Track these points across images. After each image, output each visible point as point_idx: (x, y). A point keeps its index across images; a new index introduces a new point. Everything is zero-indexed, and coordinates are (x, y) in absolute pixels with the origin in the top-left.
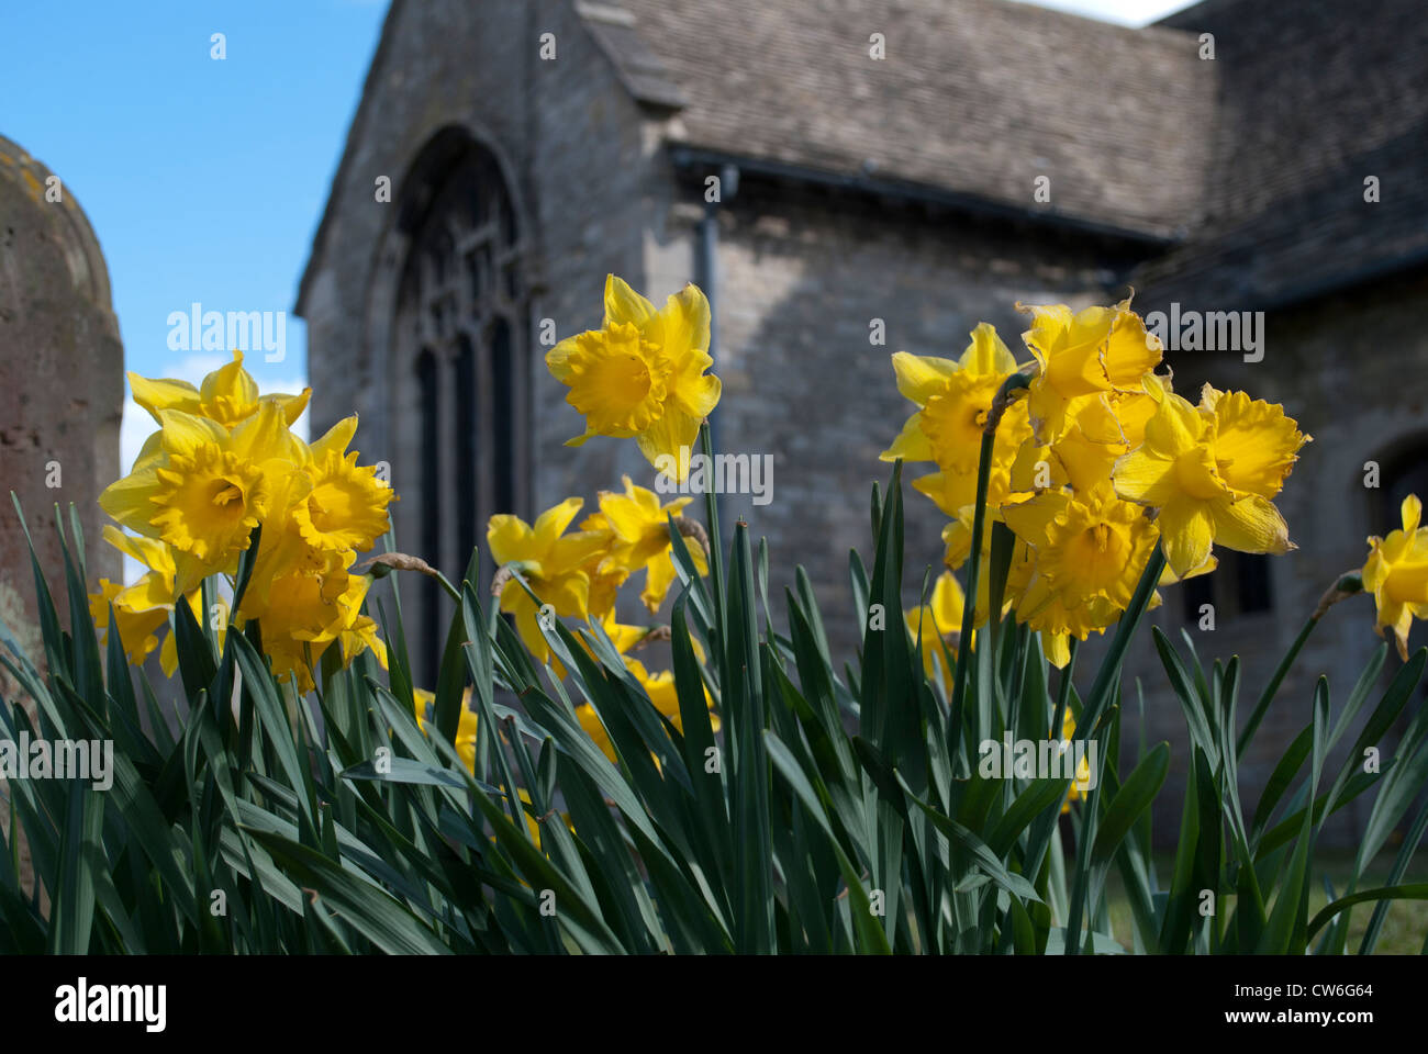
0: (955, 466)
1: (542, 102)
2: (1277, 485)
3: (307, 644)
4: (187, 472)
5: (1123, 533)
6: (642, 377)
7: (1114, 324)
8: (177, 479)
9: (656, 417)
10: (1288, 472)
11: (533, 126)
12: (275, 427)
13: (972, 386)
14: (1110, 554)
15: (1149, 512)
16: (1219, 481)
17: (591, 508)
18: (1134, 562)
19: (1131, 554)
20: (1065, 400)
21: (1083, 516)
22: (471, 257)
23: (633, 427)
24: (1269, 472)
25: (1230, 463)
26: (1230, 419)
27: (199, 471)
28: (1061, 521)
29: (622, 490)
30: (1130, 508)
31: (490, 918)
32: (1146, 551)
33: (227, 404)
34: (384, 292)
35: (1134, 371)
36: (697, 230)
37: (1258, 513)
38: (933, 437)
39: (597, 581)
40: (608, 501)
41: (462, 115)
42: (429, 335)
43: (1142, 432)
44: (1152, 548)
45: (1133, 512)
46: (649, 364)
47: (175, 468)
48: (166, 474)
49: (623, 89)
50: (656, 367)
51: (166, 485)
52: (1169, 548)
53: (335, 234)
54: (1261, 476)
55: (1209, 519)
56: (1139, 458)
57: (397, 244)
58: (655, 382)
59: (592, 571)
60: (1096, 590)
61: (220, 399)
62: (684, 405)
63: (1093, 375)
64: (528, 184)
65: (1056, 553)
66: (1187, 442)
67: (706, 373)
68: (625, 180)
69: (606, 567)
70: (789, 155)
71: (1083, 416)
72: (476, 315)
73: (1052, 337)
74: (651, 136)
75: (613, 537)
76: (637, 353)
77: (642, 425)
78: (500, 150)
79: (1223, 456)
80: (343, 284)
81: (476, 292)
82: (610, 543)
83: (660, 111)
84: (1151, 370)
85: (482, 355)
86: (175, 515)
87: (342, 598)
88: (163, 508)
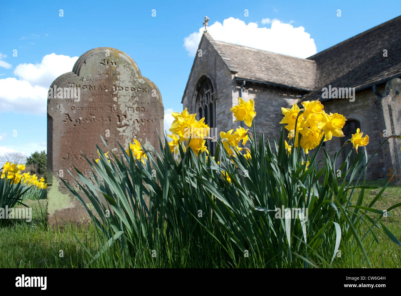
0: (291, 124)
1: (217, 72)
2: (342, 127)
3: (197, 150)
4: (182, 126)
5: (317, 134)
6: (244, 112)
7: (317, 103)
8: (180, 126)
9: (247, 118)
10: (344, 125)
11: (216, 75)
12: (193, 119)
13: (293, 112)
14: (316, 138)
15: (322, 131)
16: (334, 126)
17: (235, 131)
18: (320, 138)
19: (319, 137)
20: (309, 114)
21: (312, 132)
22: (207, 94)
23: (244, 119)
24: (341, 125)
25: (335, 123)
26: (335, 117)
27: (183, 125)
28: (309, 132)
29: (239, 128)
30: (319, 130)
31: (225, 189)
32: (321, 137)
33: (185, 116)
34: (194, 100)
35: (319, 110)
36: (240, 90)
37: (339, 131)
38: (288, 120)
39: (236, 141)
40: (237, 130)
41: (205, 74)
42: (201, 106)
43: (321, 119)
44: (322, 136)
45: (319, 131)
46: (246, 110)
47: (180, 125)
48: (179, 126)
49: (229, 70)
50: (247, 110)
51: (179, 127)
52: (326, 136)
53: (187, 91)
54: (340, 125)
55: (331, 132)
56: (321, 123)
57: (196, 92)
58: (247, 113)
59: (235, 140)
60: (314, 142)
61: (184, 115)
62: (251, 116)
63: (313, 110)
64: (215, 84)
65: (308, 137)
66: (328, 121)
67: (254, 111)
68: (229, 83)
69: (237, 139)
70: (253, 79)
71: (311, 117)
72: (207, 103)
73: (307, 105)
74: (233, 76)
75: (238, 135)
76: (244, 108)
77: (245, 119)
78: (211, 79)
79: (334, 123)
80: (188, 99)
81: (207, 100)
82: (238, 136)
83: (234, 73)
84: (322, 110)
85: (208, 108)
86: (180, 132)
87: (202, 143)
88: (178, 131)
